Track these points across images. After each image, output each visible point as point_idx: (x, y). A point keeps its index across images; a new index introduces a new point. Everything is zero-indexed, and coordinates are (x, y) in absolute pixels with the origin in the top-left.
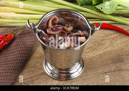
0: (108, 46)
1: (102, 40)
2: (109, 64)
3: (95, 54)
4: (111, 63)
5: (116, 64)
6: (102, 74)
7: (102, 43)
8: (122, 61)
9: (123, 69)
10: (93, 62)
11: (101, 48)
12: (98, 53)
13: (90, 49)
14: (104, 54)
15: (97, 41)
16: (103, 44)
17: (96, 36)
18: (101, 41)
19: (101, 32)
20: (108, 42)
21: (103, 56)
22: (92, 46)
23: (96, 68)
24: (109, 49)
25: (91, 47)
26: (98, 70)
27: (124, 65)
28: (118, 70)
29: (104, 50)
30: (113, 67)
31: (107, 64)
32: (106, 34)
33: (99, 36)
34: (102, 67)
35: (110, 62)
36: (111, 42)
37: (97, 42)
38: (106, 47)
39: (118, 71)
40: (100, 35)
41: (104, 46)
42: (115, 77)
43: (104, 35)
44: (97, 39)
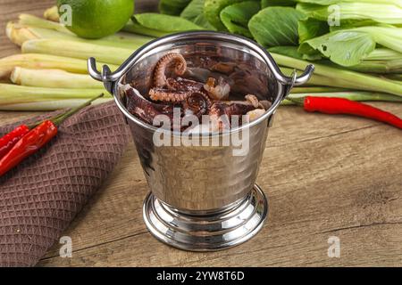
0: (344, 160)
1: (328, 144)
2: (347, 206)
3: (305, 181)
4: (352, 205)
5: (369, 208)
6: (322, 235)
7: (326, 151)
8: (387, 198)
9: (388, 220)
10: (298, 203)
11: (324, 165)
12: (314, 179)
13: (291, 167)
14: (333, 181)
15: (313, 148)
16: (331, 155)
17: (311, 134)
18: (323, 147)
19: (326, 123)
20: (344, 150)
21: (328, 186)
22: (294, 159)
23: (306, 219)
24: (347, 167)
25: (294, 163)
26: (312, 224)
27: (391, 210)
28: (374, 224)
29: (333, 171)
30: (358, 216)
31: (340, 208)
32: (342, 129)
33: (318, 133)
34: (325, 216)
35: (348, 202)
36: (355, 148)
37: (310, 150)
38: (339, 163)
39: (374, 227)
40: (322, 130)
41: (333, 161)
42: (363, 241)
43: (333, 132)
44: (312, 142)
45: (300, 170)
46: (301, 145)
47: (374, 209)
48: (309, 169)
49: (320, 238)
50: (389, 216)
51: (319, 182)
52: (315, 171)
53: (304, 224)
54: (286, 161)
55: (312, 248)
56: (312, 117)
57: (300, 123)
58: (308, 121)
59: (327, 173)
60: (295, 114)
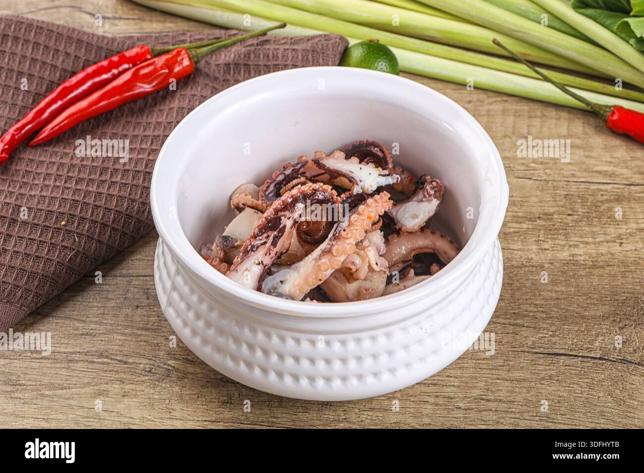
0: (631, 235)
1: (619, 199)
2: (595, 317)
3: (550, 255)
4: (604, 318)
5: (628, 330)
6: (532, 357)
10: (519, 289)
11: (594, 235)
12: (565, 255)
14: (594, 267)
15: (591, 198)
17: (599, 172)
18: (608, 201)
19: (633, 159)
20: (640, 217)
21: (582, 273)
22: (551, 210)
23: (520, 321)
24: (630, 247)
25: (548, 216)
26: (524, 332)
28: (623, 361)
29: (603, 249)
30: (604, 340)
31: (583, 317)
33: (612, 175)
34: (552, 324)
35: (601, 310)
37: (583, 199)
38: (619, 237)
39: (620, 367)
40: (620, 170)
41: (611, 230)
42: (590, 386)
43: (637, 179)
44: (595, 187)
45: (552, 231)
46: (573, 188)
47: (636, 335)
48: (567, 236)
49: (524, 360)
51: (572, 262)
52: (574, 239)
53: (511, 329)
54: (537, 210)
55: (503, 374)
56: (616, 142)
57: (591, 148)
58: (606, 148)
59: (592, 250)
60: (590, 131)
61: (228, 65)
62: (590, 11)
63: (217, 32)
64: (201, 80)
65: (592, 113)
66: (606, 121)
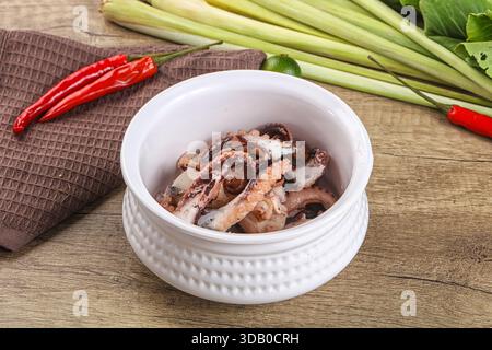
45: (405, 192)
46: (422, 162)
47: (462, 265)
48: (416, 195)
49: (382, 281)
50: (476, 279)
51: (420, 214)
52: (421, 198)
53: (373, 259)
54: (395, 177)
55: (367, 290)
56: (454, 130)
57: (435, 135)
58: (446, 135)
59: (433, 205)
60: (435, 122)
61: (181, 69)
62: (438, 38)
63: (174, 47)
64: (161, 79)
65: (437, 110)
66: (447, 116)
